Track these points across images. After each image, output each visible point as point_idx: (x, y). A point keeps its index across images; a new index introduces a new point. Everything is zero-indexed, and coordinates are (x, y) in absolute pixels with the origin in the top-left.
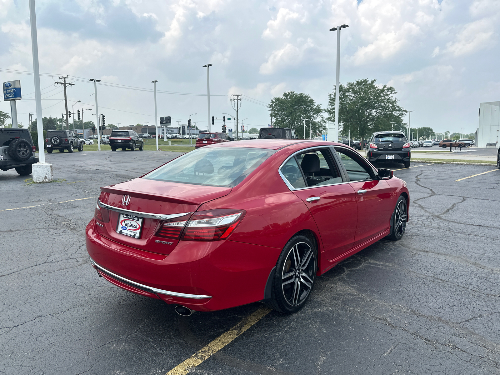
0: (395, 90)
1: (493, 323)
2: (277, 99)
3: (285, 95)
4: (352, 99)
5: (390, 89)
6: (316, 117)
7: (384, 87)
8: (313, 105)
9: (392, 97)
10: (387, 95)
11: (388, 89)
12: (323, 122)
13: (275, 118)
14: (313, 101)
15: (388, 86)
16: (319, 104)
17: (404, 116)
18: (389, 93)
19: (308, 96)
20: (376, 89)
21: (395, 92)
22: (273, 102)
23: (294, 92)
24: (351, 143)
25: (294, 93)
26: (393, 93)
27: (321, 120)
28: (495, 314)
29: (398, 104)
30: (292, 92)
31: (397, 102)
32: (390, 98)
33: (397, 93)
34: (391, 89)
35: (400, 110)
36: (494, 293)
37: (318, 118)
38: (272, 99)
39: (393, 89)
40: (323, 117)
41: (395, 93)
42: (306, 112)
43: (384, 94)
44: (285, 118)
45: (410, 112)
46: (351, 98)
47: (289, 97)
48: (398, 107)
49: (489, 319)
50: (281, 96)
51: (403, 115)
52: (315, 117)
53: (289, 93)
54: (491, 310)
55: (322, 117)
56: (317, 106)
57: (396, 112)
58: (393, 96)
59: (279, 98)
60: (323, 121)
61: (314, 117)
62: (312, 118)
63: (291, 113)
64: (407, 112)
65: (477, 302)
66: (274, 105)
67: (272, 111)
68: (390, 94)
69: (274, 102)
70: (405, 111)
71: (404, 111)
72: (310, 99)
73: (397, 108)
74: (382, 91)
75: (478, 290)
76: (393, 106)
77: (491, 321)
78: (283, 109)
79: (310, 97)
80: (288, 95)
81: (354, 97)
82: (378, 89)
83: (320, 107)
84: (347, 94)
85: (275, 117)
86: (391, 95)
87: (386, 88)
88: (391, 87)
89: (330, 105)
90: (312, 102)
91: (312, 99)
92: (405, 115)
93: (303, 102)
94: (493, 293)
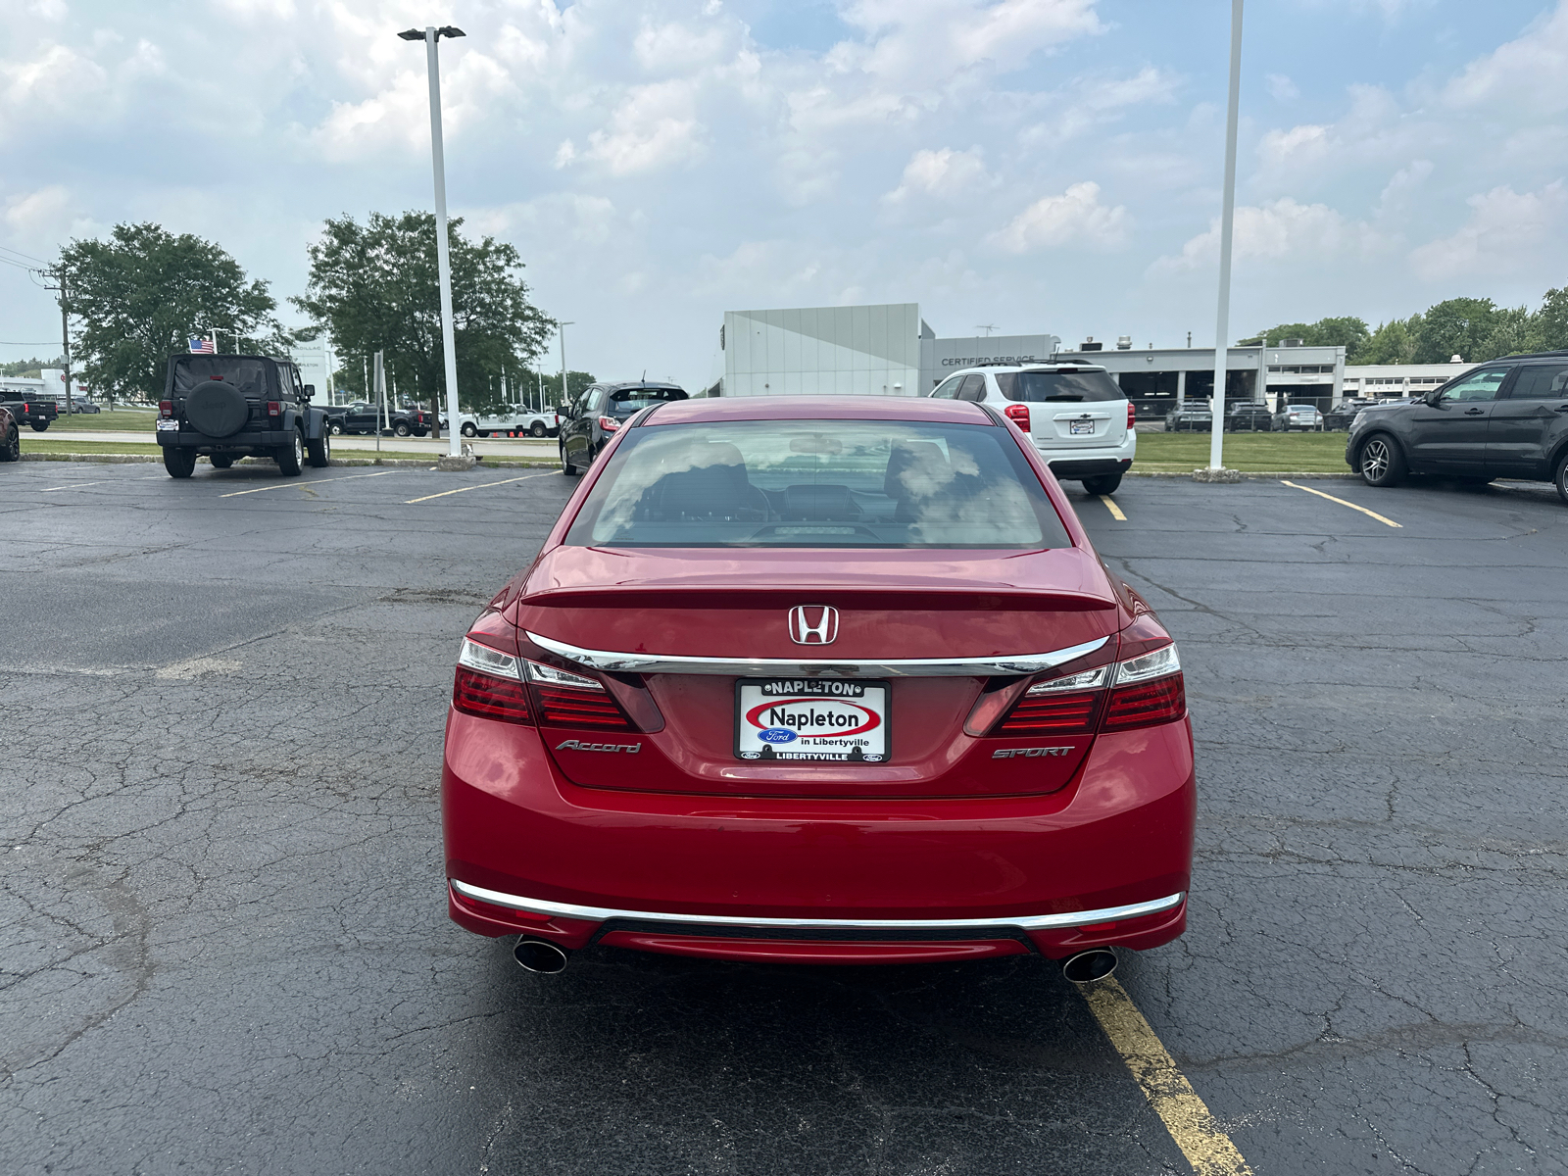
0: (518, 258)
2: (89, 249)
3: (121, 233)
4: (390, 273)
5: (504, 251)
6: (254, 322)
7: (487, 243)
8: (236, 281)
9: (511, 276)
10: (500, 269)
11: (498, 251)
12: (283, 344)
13: (87, 321)
14: (238, 267)
15: (497, 243)
16: (261, 280)
17: (549, 336)
18: (501, 263)
19: (213, 248)
20: (462, 248)
21: (520, 261)
22: (68, 257)
23: (157, 228)
24: (392, 415)
25: (159, 231)
26: (512, 264)
27: (274, 334)
29: (528, 299)
30: (149, 226)
31: (527, 293)
32: (504, 278)
33: (524, 265)
34: (507, 251)
35: (538, 319)
37: (259, 327)
38: (67, 246)
39: (512, 252)
40: (277, 327)
41: (519, 265)
42: (212, 303)
43: (488, 264)
44: (131, 320)
45: (562, 324)
46: (387, 268)
47: (136, 243)
48: (532, 309)
50: (106, 238)
51: (546, 333)
52: (250, 324)
53: (139, 231)
55: (275, 326)
56: (255, 287)
57: (526, 323)
58: (514, 275)
59: (95, 245)
60: (282, 338)
61: (244, 322)
62: (239, 325)
63: (156, 302)
64: (555, 325)
66: (73, 269)
67: (63, 291)
68: (506, 267)
69: (76, 259)
70: (551, 322)
71: (546, 321)
72: (223, 257)
73: (528, 313)
74: (482, 254)
76: (516, 304)
78: (118, 287)
79: (224, 253)
80: (133, 237)
81: (394, 265)
82: (469, 247)
83: (264, 291)
84: (371, 253)
85: (86, 316)
86: (508, 270)
87: (492, 248)
88: (507, 247)
89: (316, 284)
90: (232, 270)
91: (233, 262)
92: (552, 334)
93: (196, 267)
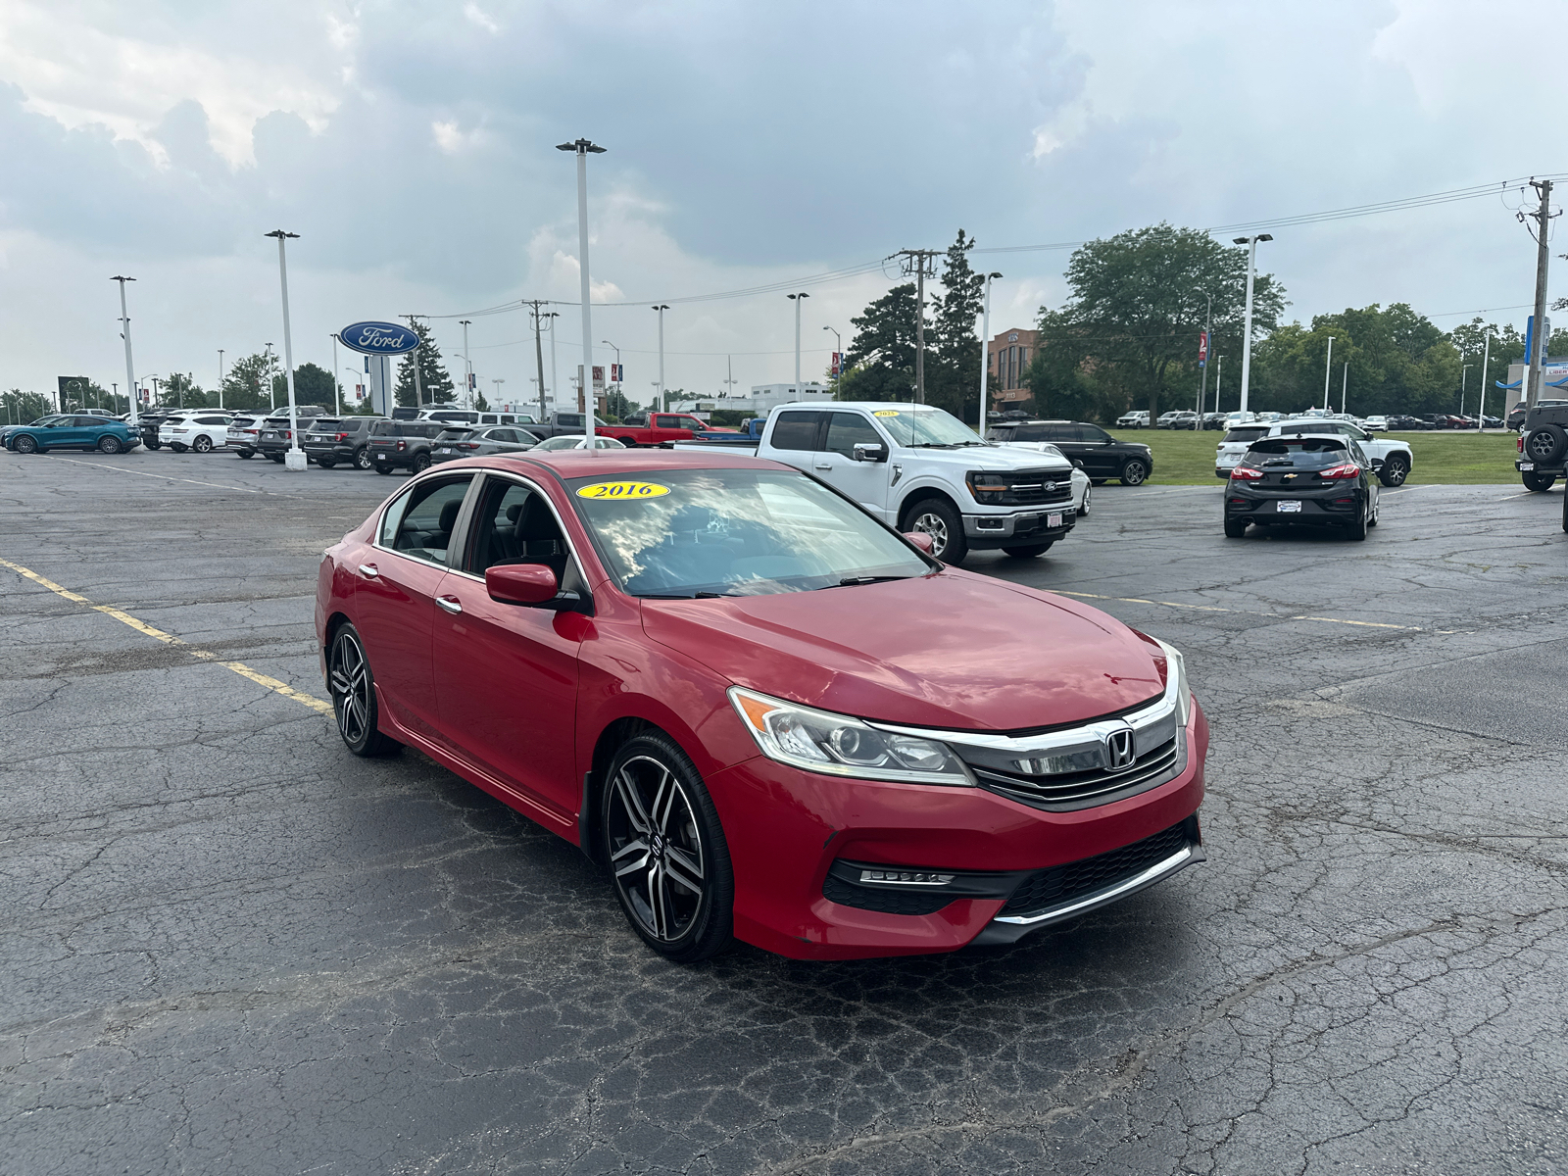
1: (55, 864)
28: (61, 880)
36: (97, 926)
49: (65, 867)
54: (73, 883)
65: (116, 884)
75: (142, 914)
77: (60, 867)
94: (100, 925)
